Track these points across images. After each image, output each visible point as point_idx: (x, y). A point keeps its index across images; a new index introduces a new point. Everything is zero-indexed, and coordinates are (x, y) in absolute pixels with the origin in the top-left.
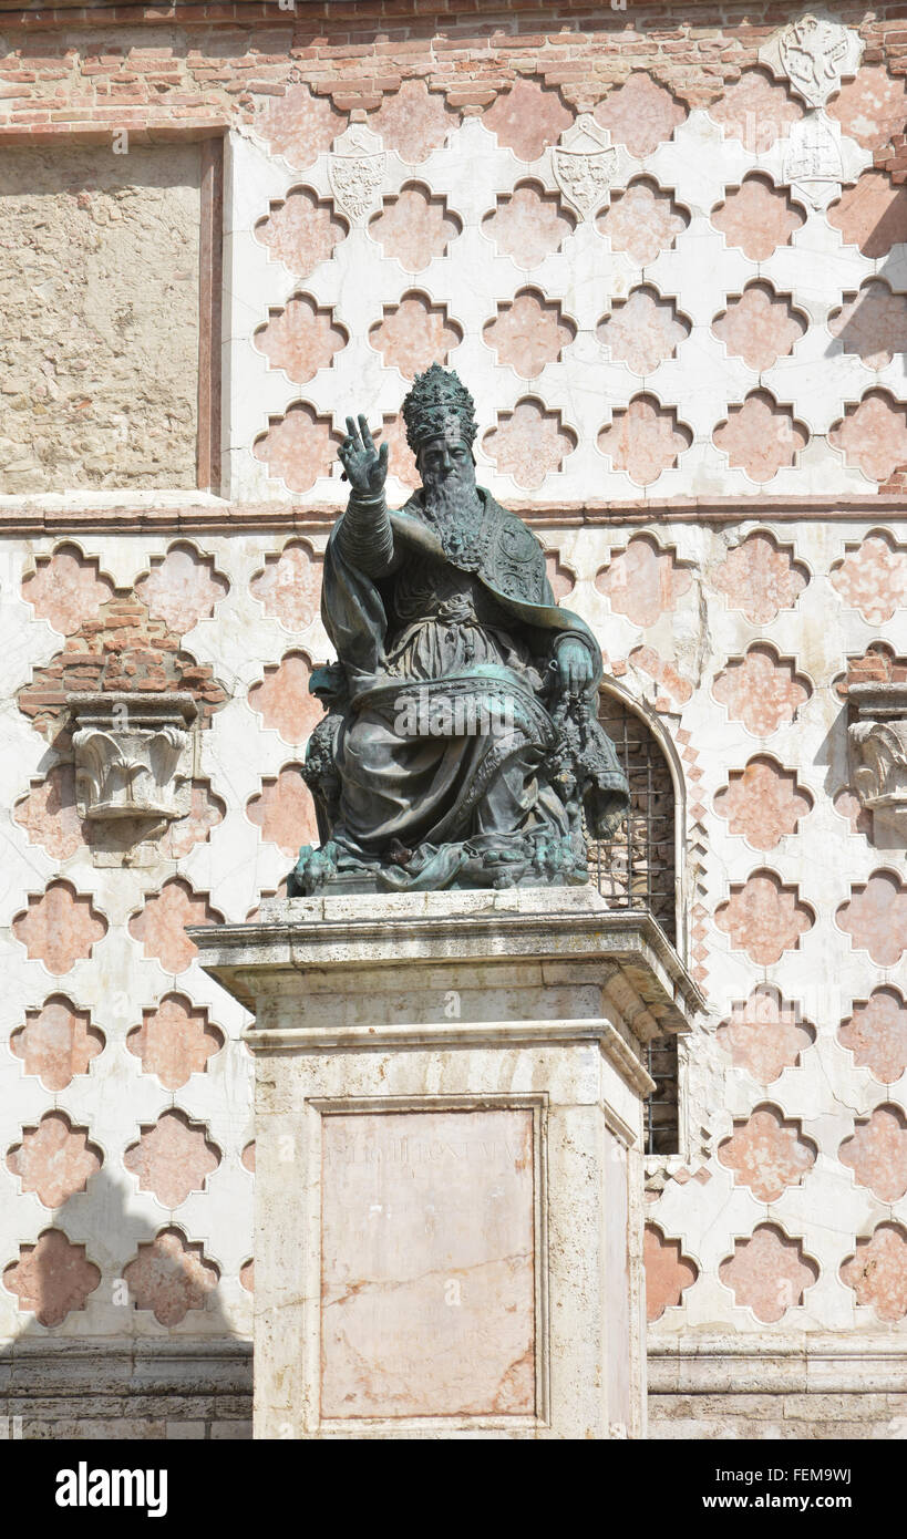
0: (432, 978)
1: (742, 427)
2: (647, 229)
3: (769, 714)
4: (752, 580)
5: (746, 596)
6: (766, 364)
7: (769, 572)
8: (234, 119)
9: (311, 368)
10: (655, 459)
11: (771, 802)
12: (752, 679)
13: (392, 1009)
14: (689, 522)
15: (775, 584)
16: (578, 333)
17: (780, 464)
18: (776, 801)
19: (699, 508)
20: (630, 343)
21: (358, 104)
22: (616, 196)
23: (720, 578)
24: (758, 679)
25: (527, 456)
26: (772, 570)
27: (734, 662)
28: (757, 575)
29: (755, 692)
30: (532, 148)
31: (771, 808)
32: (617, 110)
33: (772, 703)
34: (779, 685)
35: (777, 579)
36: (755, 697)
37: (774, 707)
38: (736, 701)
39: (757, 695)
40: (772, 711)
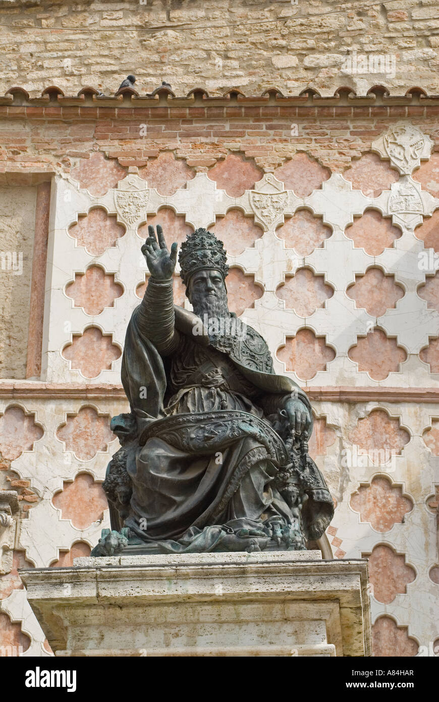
0: (201, 613)
1: (366, 349)
2: (306, 237)
3: (386, 519)
5: (370, 448)
6: (380, 314)
7: (384, 434)
8: (59, 170)
9: (100, 307)
10: (313, 366)
11: (389, 574)
12: (375, 498)
13: (170, 636)
14: (333, 402)
15: (388, 441)
16: (265, 293)
17: (390, 371)
18: (392, 573)
19: (341, 393)
20: (296, 299)
21: (133, 164)
22: (287, 218)
23: (354, 436)
24: (378, 497)
26: (387, 433)
27: (363, 487)
28: (378, 436)
29: (377, 505)
30: (238, 191)
31: (389, 577)
32: (288, 172)
33: (388, 512)
34: (392, 502)
35: (390, 438)
36: (378, 509)
37: (390, 515)
38: (365, 510)
39: (379, 507)
40: (388, 517)
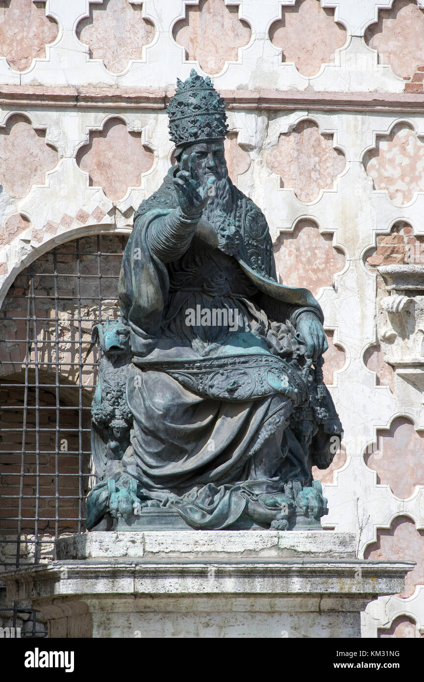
3: (311, 279)
4: (299, 163)
5: (294, 177)
7: (312, 156)
10: (220, 51)
12: (298, 249)
14: (249, 110)
15: (317, 166)
17: (322, 61)
19: (260, 100)
23: (274, 160)
24: (302, 249)
25: (113, 42)
26: (316, 155)
28: (304, 158)
29: (300, 260)
33: (314, 271)
34: (319, 255)
35: (320, 162)
36: (301, 265)
37: (316, 274)
38: (285, 267)
39: (302, 263)
40: (314, 277)
